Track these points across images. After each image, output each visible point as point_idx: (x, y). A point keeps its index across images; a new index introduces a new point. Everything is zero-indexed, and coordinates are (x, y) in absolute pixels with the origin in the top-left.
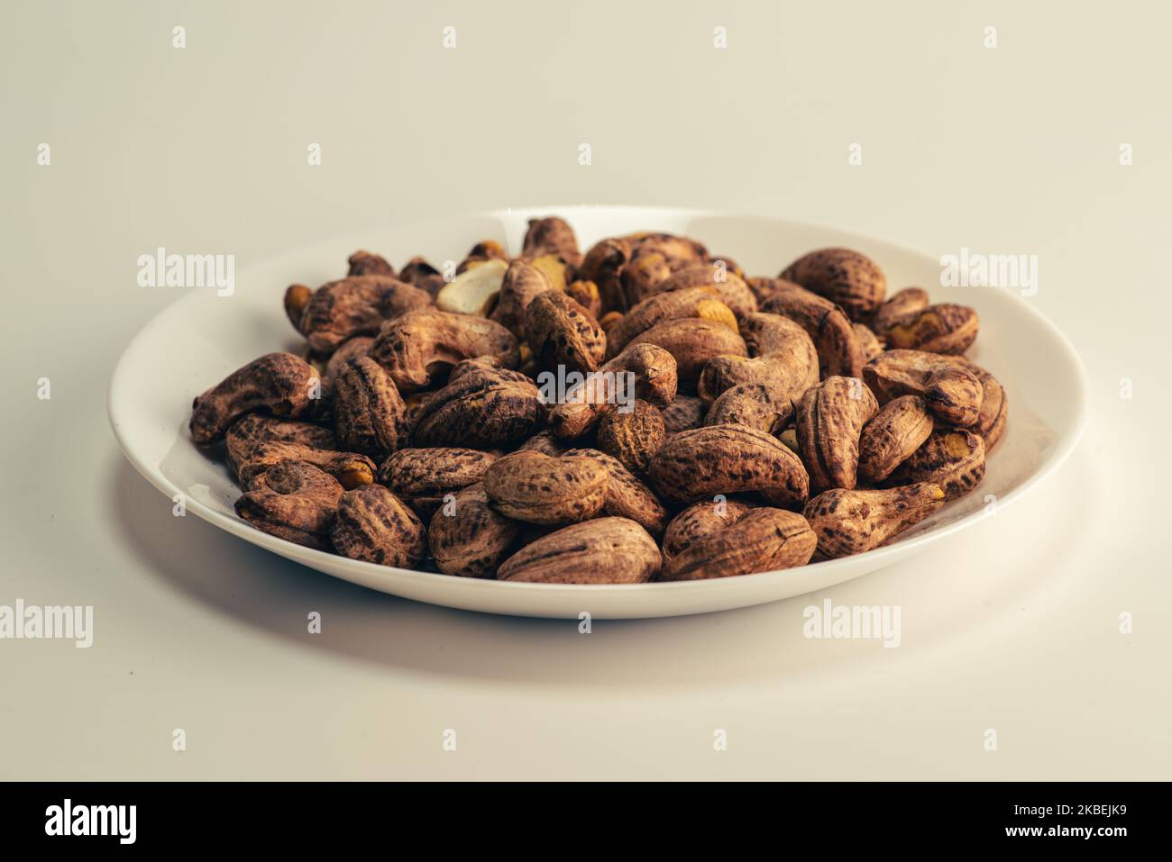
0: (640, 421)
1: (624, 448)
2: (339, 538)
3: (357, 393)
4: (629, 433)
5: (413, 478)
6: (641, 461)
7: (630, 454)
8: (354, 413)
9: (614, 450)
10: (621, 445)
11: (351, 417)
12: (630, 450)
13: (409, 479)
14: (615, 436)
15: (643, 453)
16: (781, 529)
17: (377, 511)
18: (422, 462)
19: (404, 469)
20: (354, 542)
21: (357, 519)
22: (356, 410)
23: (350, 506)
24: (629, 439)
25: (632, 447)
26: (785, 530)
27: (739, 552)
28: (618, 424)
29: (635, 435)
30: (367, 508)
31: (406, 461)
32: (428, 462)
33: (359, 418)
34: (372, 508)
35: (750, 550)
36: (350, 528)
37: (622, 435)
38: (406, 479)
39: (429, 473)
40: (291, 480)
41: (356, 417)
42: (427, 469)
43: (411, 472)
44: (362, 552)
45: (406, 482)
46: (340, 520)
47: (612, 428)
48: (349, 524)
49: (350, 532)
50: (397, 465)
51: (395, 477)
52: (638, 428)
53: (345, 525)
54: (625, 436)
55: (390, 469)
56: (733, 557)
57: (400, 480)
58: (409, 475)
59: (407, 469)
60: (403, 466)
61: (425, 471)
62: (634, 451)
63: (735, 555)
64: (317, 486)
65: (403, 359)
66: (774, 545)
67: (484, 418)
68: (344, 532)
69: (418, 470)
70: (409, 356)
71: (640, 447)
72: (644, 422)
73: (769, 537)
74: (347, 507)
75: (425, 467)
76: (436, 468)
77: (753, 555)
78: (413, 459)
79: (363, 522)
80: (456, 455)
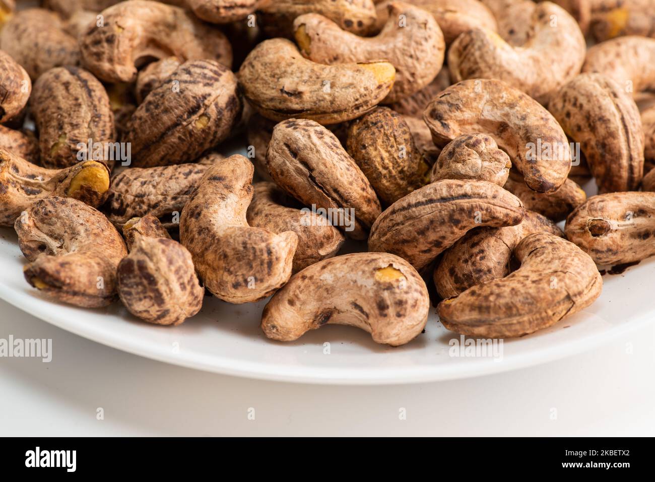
0: (392, 139)
1: (384, 172)
2: (129, 287)
3: (79, 105)
4: (385, 155)
5: (149, 205)
6: (402, 179)
7: (391, 177)
8: (71, 124)
9: (374, 175)
10: (381, 169)
11: (67, 128)
12: (390, 172)
13: (145, 207)
14: (373, 162)
15: (402, 172)
16: (571, 294)
17: (177, 272)
18: (154, 187)
19: (136, 196)
20: (145, 297)
21: (155, 276)
22: (74, 122)
23: (151, 260)
24: (386, 161)
25: (391, 168)
26: (575, 295)
27: (526, 318)
28: (371, 148)
29: (390, 155)
30: (169, 267)
31: (136, 187)
32: (161, 186)
33: (76, 132)
34: (173, 268)
35: (538, 316)
36: (145, 282)
37: (379, 159)
38: (141, 208)
39: (165, 199)
40: (64, 225)
41: (73, 129)
42: (162, 194)
43: (145, 199)
44: (149, 307)
45: (142, 211)
46: (137, 272)
47: (367, 153)
48: (146, 278)
49: (144, 286)
50: (127, 191)
51: (128, 206)
52: (392, 147)
53: (141, 278)
54: (382, 159)
55: (120, 196)
56: (519, 323)
57: (134, 208)
58: (143, 202)
59: (140, 196)
60: (134, 194)
61: (160, 198)
62: (394, 172)
63: (521, 320)
64: (96, 235)
65: (113, 52)
66: (562, 311)
67: (216, 132)
68: (137, 284)
69: (152, 197)
70: (119, 51)
71: (399, 166)
72: (395, 139)
73: (559, 303)
74: (147, 259)
75: (159, 192)
76: (172, 193)
77: (539, 321)
78: (143, 184)
79: (161, 281)
80: (187, 175)
